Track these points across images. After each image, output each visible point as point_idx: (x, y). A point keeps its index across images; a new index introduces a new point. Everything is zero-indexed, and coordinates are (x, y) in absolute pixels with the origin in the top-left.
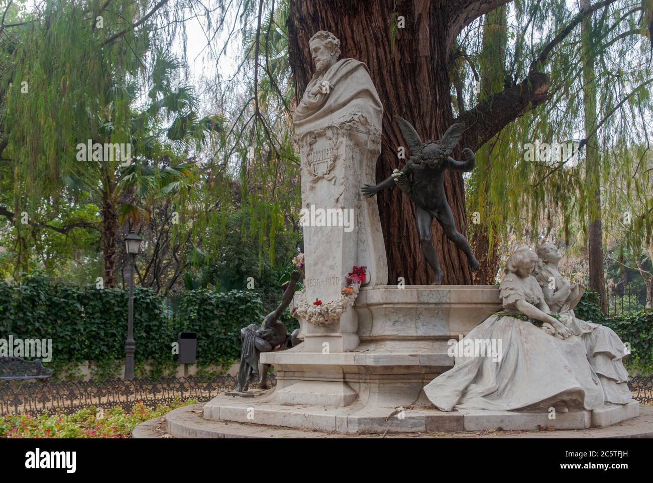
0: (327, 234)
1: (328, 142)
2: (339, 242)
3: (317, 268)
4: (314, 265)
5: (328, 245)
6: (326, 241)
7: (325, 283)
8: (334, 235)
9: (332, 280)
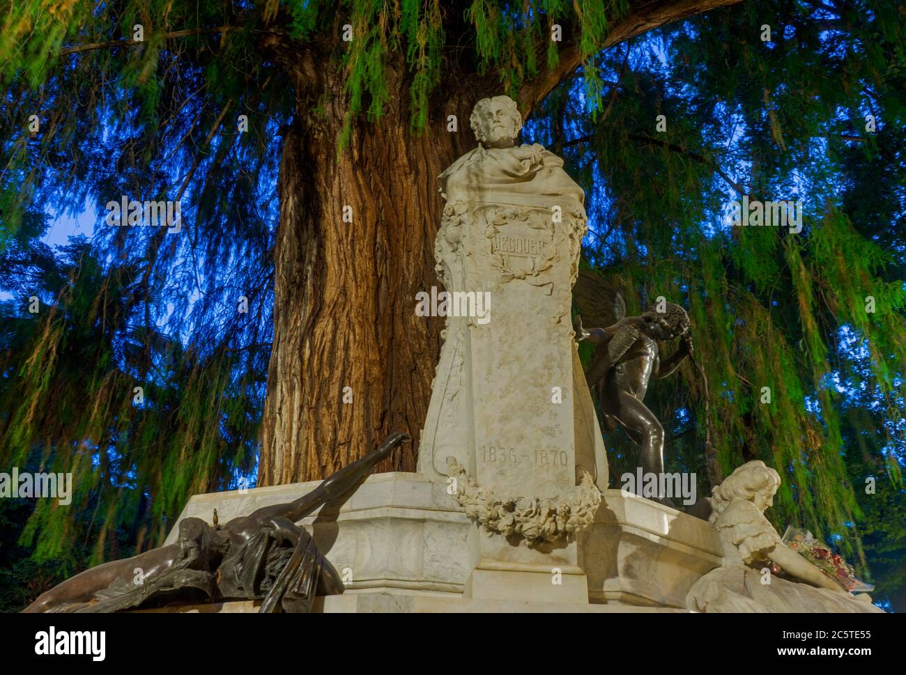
4: (500, 421)
5: (538, 391)
6: (532, 381)
7: (532, 458)
8: (550, 375)
9: (551, 457)
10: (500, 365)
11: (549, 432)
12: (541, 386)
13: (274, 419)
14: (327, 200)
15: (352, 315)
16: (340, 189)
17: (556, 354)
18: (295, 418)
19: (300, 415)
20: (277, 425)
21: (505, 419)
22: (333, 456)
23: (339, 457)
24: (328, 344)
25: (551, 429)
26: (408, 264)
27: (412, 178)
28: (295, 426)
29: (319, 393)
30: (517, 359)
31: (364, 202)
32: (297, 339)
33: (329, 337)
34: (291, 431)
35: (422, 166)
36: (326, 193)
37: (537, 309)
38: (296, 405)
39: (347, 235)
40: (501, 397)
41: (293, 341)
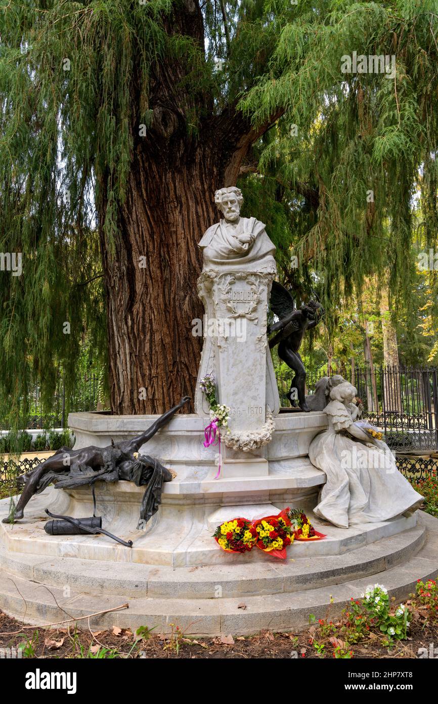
0: (248, 368)
1: (249, 287)
2: (262, 376)
3: (237, 397)
4: (233, 395)
5: (250, 378)
6: (247, 373)
7: (247, 412)
8: (256, 369)
9: (255, 410)
10: (233, 366)
11: (254, 398)
12: (252, 375)
13: (115, 355)
14: (130, 223)
15: (152, 302)
16: (137, 216)
17: (259, 358)
18: (128, 359)
19: (130, 358)
20: (118, 360)
21: (235, 394)
22: (150, 382)
23: (153, 383)
24: (141, 319)
25: (256, 397)
26: (179, 270)
27: (179, 209)
28: (128, 363)
29: (139, 347)
30: (241, 362)
31: (152, 228)
32: (122, 312)
33: (141, 315)
34: (126, 364)
35: (183, 199)
36: (128, 218)
37: (250, 333)
38: (127, 351)
39: (144, 248)
40: (234, 383)
41: (120, 313)
